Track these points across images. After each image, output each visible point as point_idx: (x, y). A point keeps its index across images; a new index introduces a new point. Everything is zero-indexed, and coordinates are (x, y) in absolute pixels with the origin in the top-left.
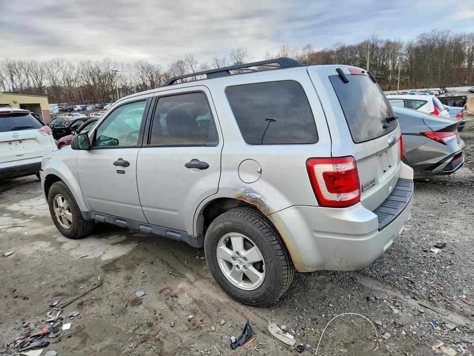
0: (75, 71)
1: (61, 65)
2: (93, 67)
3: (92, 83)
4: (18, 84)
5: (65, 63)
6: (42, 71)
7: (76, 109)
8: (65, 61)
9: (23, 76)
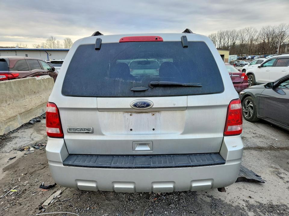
0: (257, 34)
1: (249, 31)
2: (271, 31)
3: (266, 41)
4: (222, 44)
5: (252, 30)
6: (237, 36)
7: (247, 58)
8: (253, 28)
9: (226, 39)
